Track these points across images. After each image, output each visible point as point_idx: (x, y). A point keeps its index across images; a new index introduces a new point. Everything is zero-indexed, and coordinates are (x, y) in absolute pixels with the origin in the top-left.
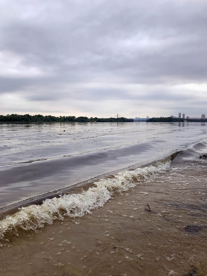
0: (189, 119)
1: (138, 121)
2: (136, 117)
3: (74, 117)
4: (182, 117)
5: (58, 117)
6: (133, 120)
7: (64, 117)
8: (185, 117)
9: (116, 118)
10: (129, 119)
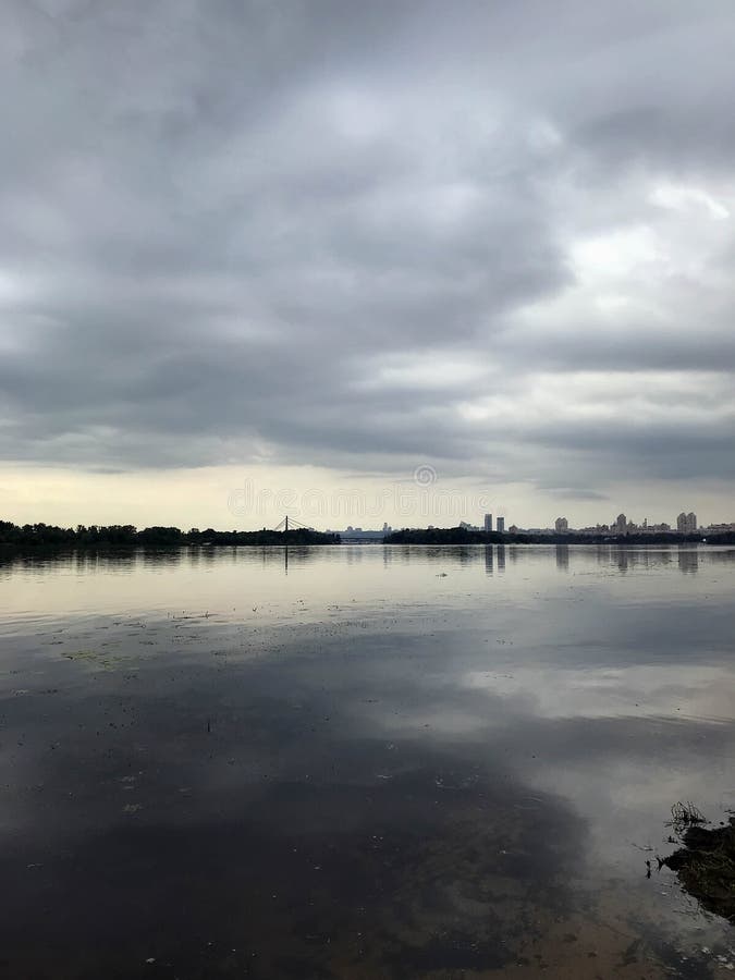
0: (517, 533)
1: (357, 539)
2: (350, 528)
3: (129, 529)
4: (495, 528)
5: (71, 530)
6: (338, 536)
7: (94, 528)
8: (506, 528)
9: (283, 529)
10: (324, 534)
